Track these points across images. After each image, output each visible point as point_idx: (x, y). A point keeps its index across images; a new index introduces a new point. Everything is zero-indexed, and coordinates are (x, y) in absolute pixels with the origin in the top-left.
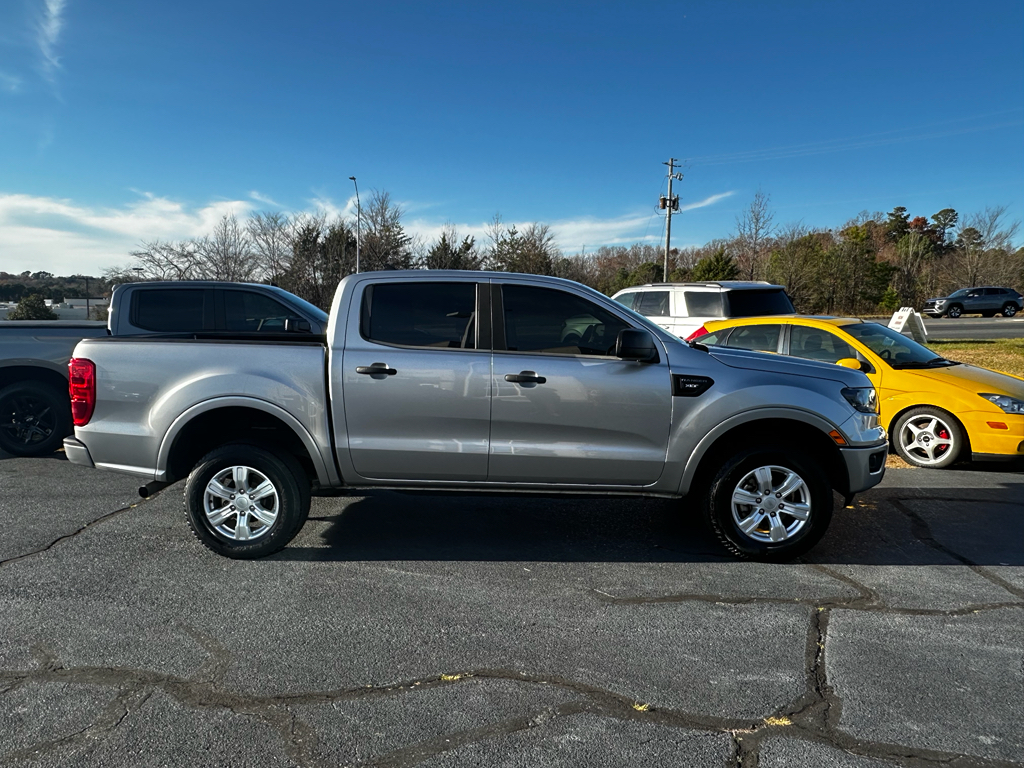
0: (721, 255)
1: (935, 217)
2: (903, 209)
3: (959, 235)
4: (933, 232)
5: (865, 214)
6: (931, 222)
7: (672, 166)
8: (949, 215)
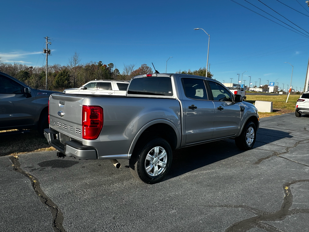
0: (65, 70)
1: (108, 65)
2: (101, 62)
3: (114, 70)
4: (108, 69)
5: (92, 62)
6: (108, 66)
7: (47, 39)
8: (112, 65)
